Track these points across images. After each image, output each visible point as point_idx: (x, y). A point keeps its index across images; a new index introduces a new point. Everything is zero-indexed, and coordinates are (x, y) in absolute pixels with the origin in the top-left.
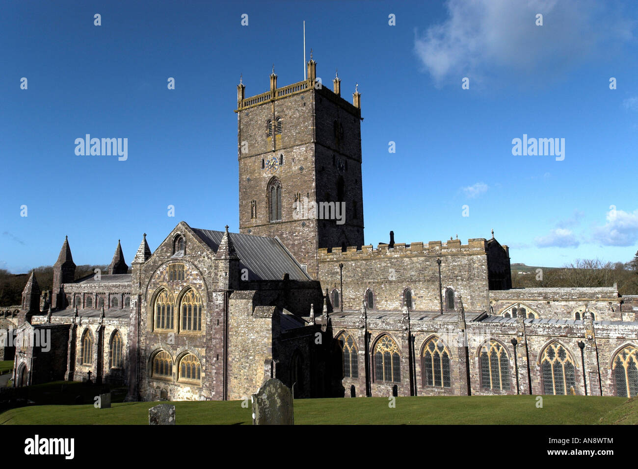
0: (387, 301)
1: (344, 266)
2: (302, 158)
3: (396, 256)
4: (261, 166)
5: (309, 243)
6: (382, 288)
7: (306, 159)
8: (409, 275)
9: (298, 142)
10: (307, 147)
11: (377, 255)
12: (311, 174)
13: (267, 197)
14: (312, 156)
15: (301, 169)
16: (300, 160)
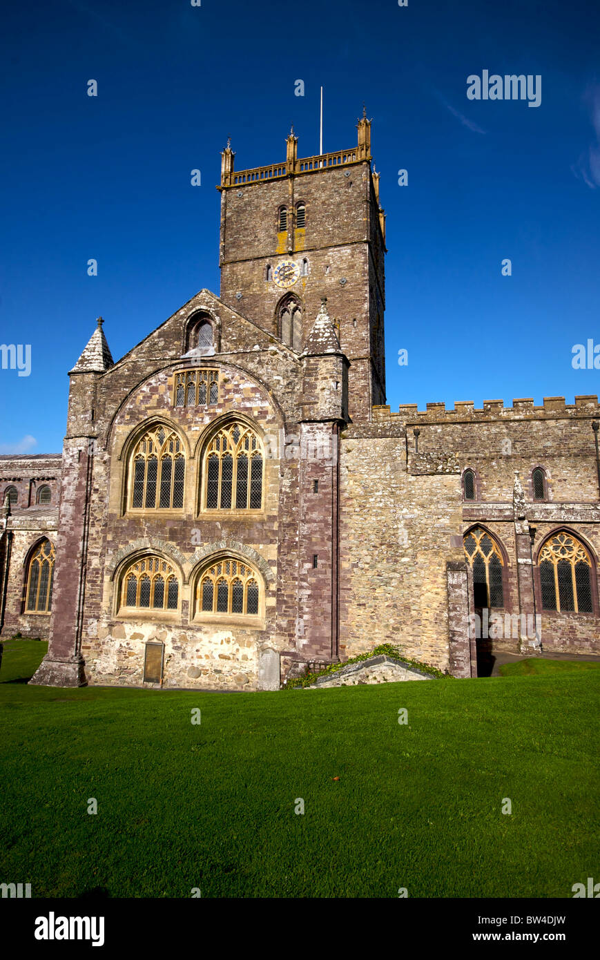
0: (501, 487)
1: (421, 433)
2: (345, 266)
3: (517, 417)
4: (265, 276)
5: (356, 397)
6: (492, 467)
7: (352, 267)
8: (541, 447)
9: (336, 241)
10: (354, 249)
11: (483, 416)
12: (360, 290)
13: (274, 323)
14: (364, 263)
15: (343, 283)
16: (340, 269)
